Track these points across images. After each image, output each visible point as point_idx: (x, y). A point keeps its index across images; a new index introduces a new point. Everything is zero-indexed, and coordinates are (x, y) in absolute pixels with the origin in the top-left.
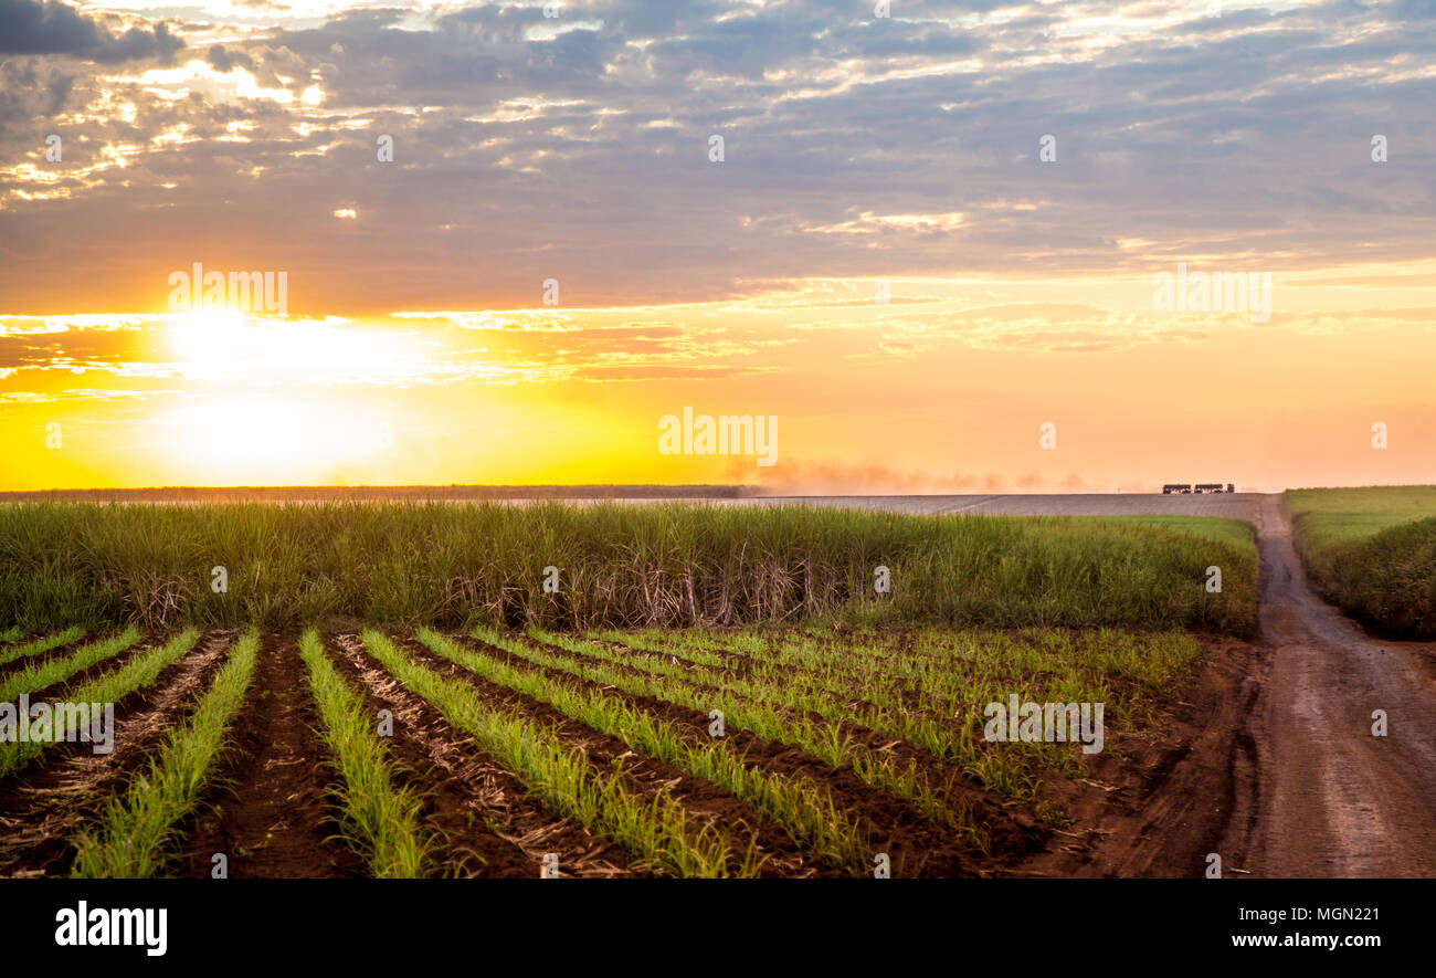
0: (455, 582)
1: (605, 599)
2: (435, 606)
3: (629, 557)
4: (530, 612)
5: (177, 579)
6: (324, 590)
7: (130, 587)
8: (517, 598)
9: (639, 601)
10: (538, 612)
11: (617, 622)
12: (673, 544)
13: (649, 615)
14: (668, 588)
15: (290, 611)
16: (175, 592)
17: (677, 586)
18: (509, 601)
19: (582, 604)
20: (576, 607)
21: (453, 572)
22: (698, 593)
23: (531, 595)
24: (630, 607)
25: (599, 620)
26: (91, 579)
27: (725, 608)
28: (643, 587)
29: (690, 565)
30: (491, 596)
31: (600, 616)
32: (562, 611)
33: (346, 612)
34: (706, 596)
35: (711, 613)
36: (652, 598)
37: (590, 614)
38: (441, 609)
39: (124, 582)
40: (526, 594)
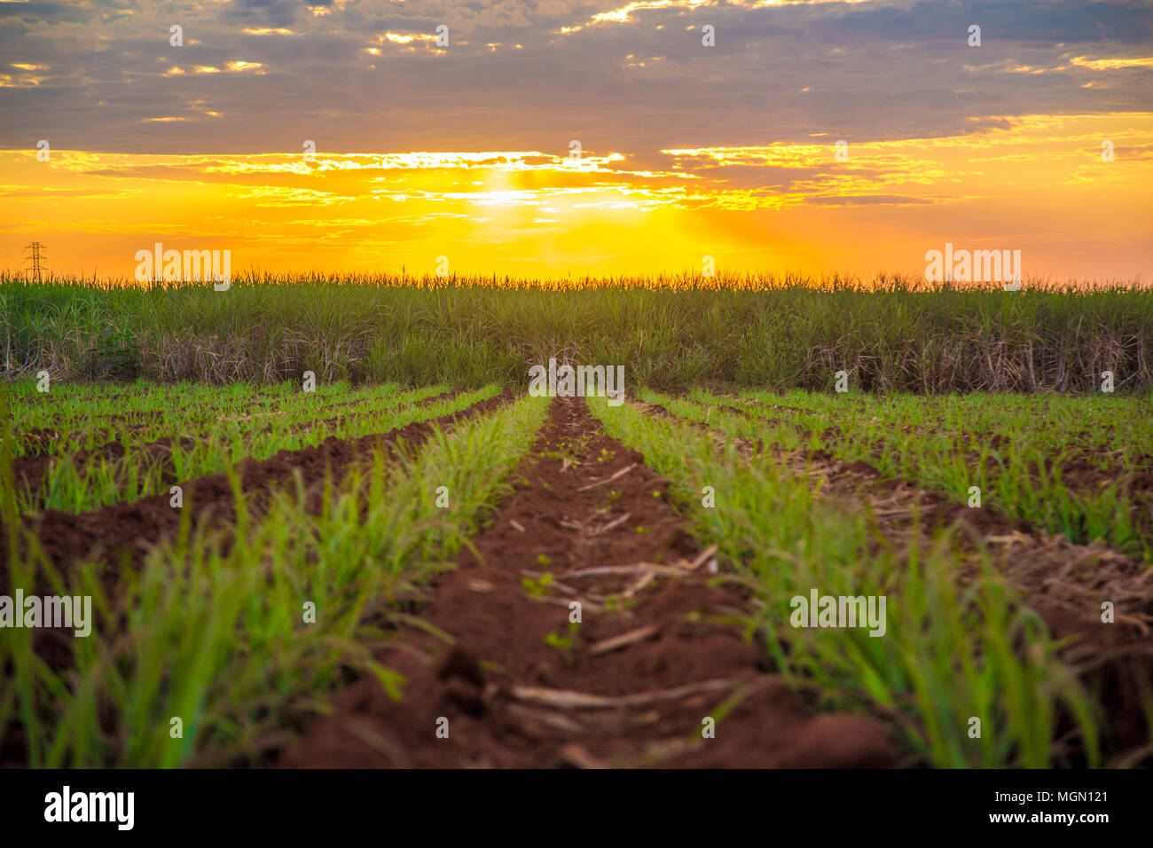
0: (816, 351)
1: (952, 367)
2: (797, 373)
3: (973, 329)
4: (883, 379)
5: (572, 345)
6: (699, 357)
7: (532, 352)
8: (872, 366)
9: (982, 369)
10: (891, 379)
11: (963, 387)
12: (1015, 318)
13: (992, 382)
14: (1009, 358)
15: (670, 375)
16: (570, 357)
17: (1018, 356)
18: (865, 368)
19: (931, 372)
20: (925, 374)
21: (813, 342)
22: (1037, 363)
23: (884, 363)
24: (973, 375)
25: (946, 385)
26: (498, 345)
27: (1062, 377)
28: (986, 357)
29: (1031, 336)
30: (848, 363)
31: (947, 383)
32: (913, 378)
33: (717, 377)
34: (1045, 364)
35: (1049, 382)
36: (994, 368)
37: (938, 380)
38: (803, 375)
39: (529, 348)
40: (879, 361)
